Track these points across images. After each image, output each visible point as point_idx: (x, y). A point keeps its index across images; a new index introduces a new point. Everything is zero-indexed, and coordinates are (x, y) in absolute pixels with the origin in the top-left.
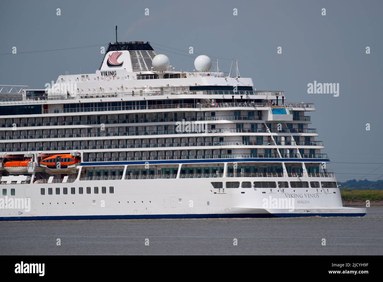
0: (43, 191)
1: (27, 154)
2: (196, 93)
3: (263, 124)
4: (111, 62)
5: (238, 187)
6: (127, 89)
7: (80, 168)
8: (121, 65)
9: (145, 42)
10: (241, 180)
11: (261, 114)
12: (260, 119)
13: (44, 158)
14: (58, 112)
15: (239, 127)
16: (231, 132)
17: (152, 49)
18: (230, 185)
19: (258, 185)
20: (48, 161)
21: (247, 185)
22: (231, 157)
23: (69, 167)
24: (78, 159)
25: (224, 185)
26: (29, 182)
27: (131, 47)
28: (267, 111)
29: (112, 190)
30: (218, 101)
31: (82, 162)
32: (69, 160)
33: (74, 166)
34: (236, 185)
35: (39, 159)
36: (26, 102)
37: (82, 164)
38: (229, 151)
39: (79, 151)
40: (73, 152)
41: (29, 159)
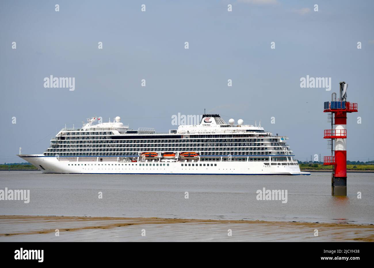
0: (182, 165)
1: (174, 152)
2: (253, 132)
3: (278, 143)
4: (206, 121)
5: (276, 165)
6: (218, 130)
7: (200, 157)
8: (211, 122)
9: (217, 115)
10: (277, 162)
11: (277, 140)
12: (276, 141)
13: (181, 154)
14: (187, 138)
15: (272, 144)
16: (270, 146)
17: (220, 117)
18: (272, 164)
19: (283, 164)
20: (184, 155)
21: (279, 164)
22: (271, 154)
23: (194, 157)
24: (198, 154)
25: (270, 164)
26: (176, 162)
27: (213, 116)
28: (280, 139)
29: (216, 165)
30: (260, 135)
31: (200, 155)
32: (194, 154)
33: (197, 156)
34: (275, 164)
35: (179, 154)
36: (170, 134)
37: (200, 156)
38: (270, 153)
39: (199, 151)
40: (197, 152)
41: (175, 154)
